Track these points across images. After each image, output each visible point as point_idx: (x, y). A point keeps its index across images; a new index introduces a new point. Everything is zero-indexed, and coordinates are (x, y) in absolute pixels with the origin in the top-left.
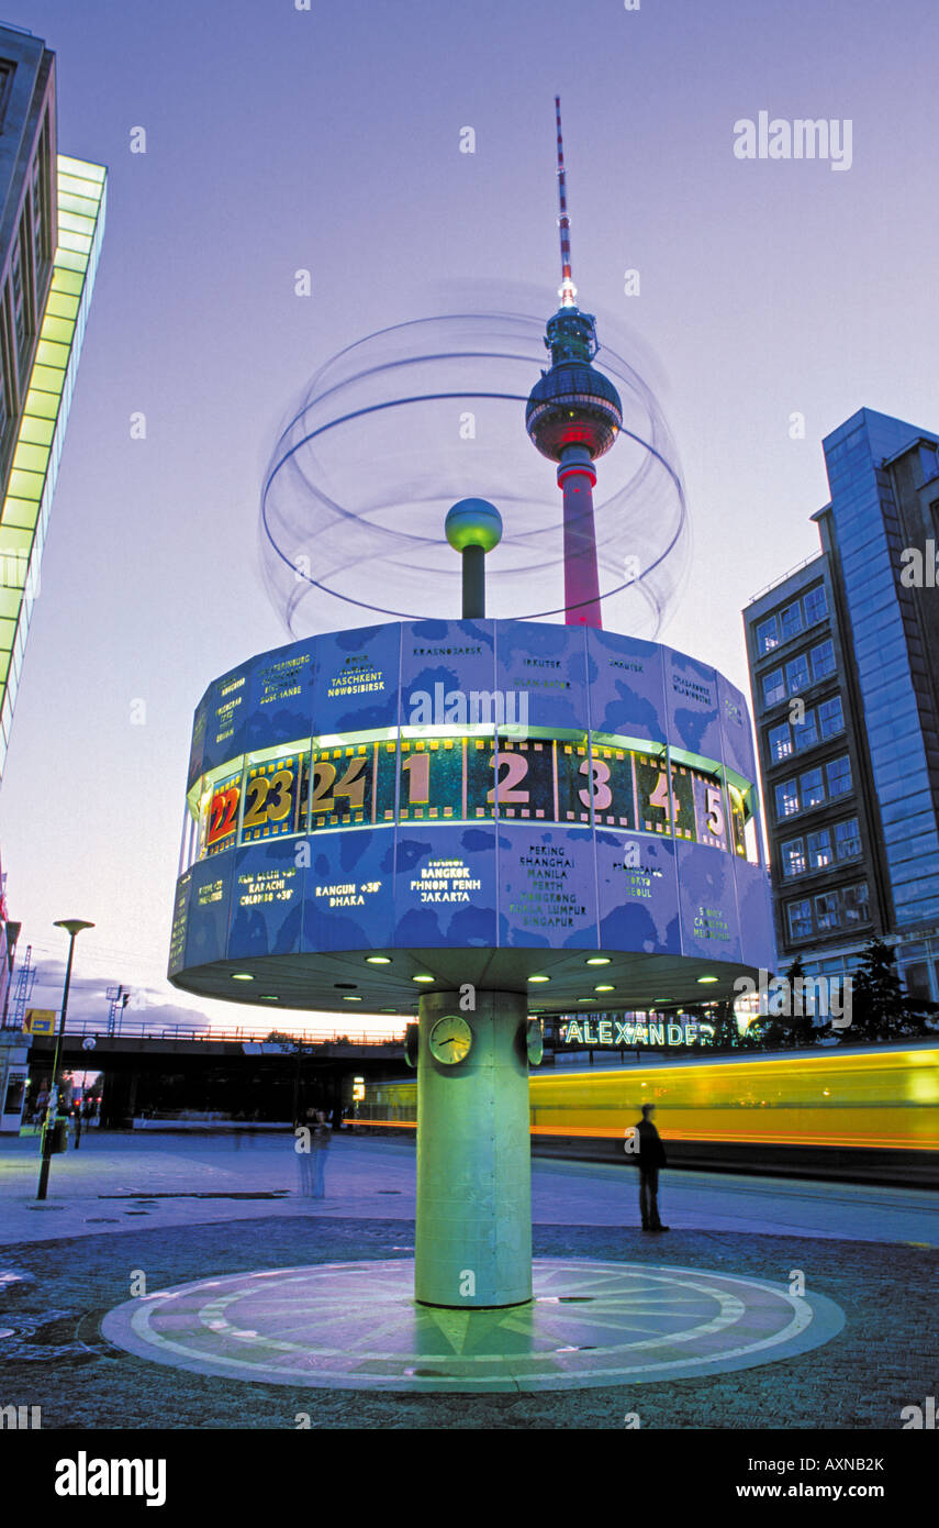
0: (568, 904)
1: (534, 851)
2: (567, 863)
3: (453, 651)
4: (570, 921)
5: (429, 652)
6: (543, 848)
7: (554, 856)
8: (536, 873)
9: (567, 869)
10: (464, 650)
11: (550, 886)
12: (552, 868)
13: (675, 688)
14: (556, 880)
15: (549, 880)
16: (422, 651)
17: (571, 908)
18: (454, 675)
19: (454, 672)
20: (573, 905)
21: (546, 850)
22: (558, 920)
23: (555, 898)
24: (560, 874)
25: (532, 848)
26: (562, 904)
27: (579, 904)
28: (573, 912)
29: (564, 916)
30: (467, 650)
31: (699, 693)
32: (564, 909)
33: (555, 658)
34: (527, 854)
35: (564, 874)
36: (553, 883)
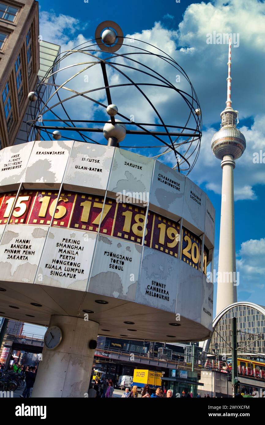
0: (75, 268)
1: (65, 241)
2: (80, 248)
3: (53, 153)
4: (75, 275)
5: (43, 153)
6: (70, 240)
7: (74, 244)
8: (63, 251)
9: (79, 251)
10: (57, 153)
11: (69, 258)
12: (73, 250)
13: (159, 179)
14: (72, 255)
15: (68, 255)
16: (40, 152)
17: (76, 270)
18: (50, 162)
19: (51, 161)
20: (78, 268)
21: (71, 241)
22: (68, 274)
23: (69, 263)
24: (75, 253)
25: (64, 239)
26: (72, 267)
27: (81, 268)
28: (77, 271)
29: (72, 273)
30: (59, 152)
31: (173, 184)
32: (73, 270)
33: (97, 159)
34: (60, 242)
35: (77, 253)
36: (70, 257)
